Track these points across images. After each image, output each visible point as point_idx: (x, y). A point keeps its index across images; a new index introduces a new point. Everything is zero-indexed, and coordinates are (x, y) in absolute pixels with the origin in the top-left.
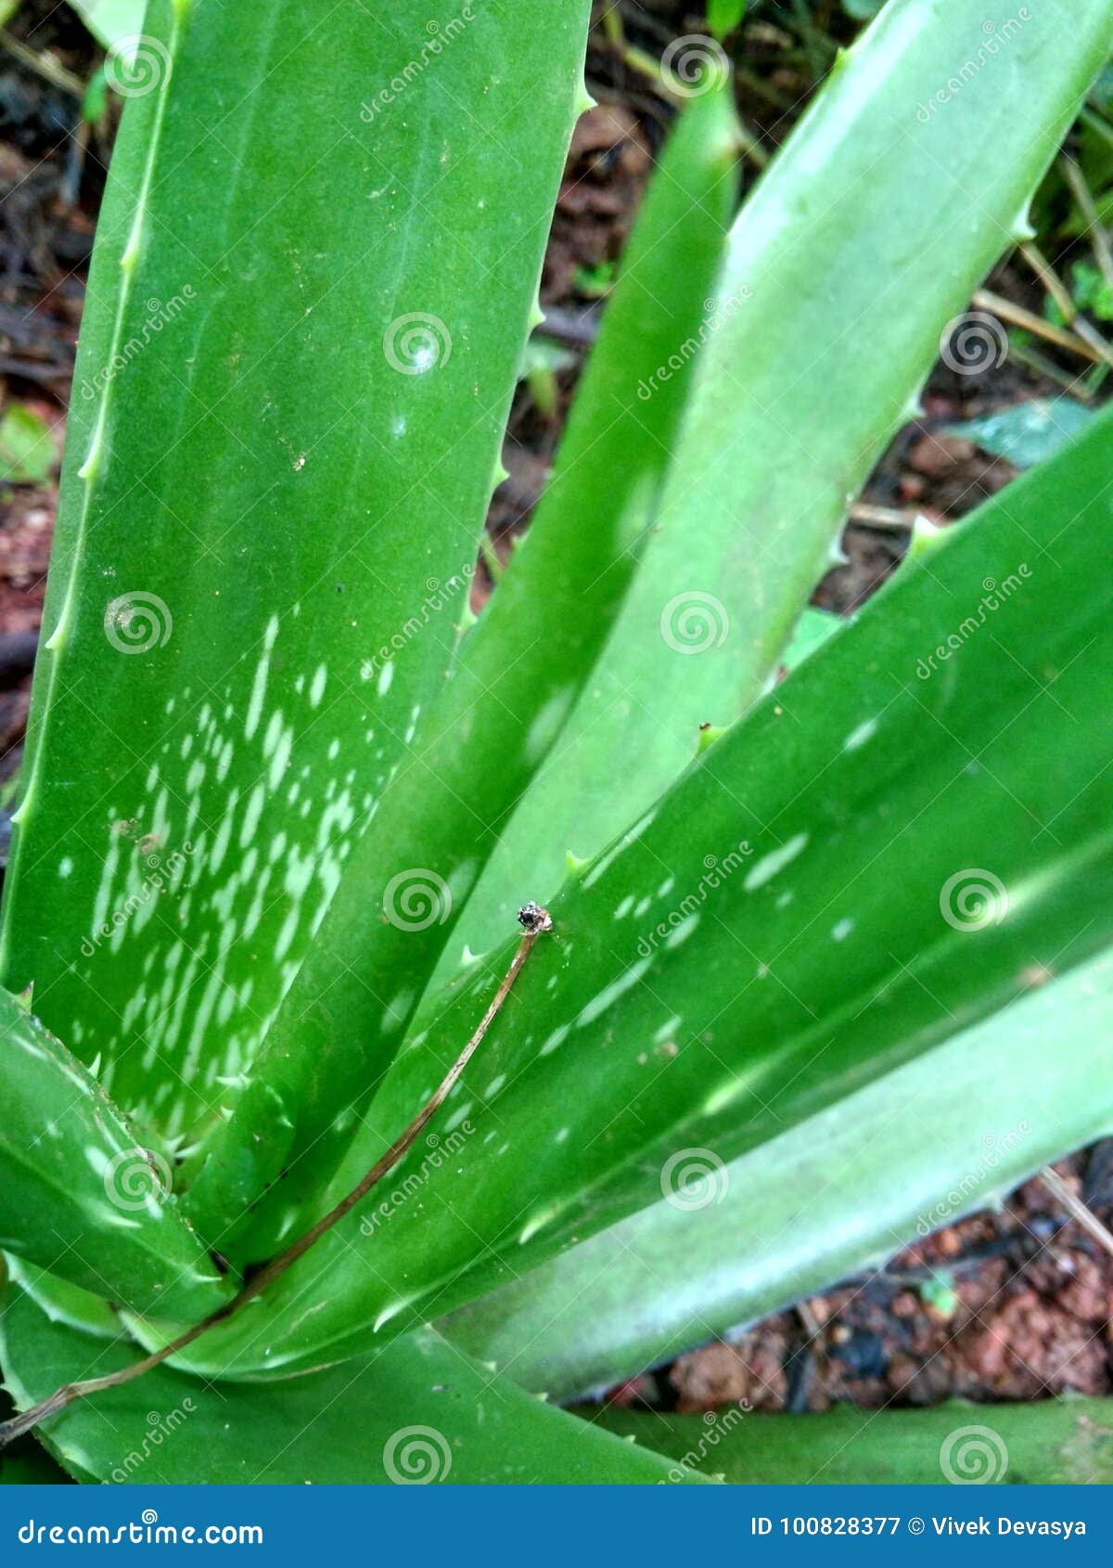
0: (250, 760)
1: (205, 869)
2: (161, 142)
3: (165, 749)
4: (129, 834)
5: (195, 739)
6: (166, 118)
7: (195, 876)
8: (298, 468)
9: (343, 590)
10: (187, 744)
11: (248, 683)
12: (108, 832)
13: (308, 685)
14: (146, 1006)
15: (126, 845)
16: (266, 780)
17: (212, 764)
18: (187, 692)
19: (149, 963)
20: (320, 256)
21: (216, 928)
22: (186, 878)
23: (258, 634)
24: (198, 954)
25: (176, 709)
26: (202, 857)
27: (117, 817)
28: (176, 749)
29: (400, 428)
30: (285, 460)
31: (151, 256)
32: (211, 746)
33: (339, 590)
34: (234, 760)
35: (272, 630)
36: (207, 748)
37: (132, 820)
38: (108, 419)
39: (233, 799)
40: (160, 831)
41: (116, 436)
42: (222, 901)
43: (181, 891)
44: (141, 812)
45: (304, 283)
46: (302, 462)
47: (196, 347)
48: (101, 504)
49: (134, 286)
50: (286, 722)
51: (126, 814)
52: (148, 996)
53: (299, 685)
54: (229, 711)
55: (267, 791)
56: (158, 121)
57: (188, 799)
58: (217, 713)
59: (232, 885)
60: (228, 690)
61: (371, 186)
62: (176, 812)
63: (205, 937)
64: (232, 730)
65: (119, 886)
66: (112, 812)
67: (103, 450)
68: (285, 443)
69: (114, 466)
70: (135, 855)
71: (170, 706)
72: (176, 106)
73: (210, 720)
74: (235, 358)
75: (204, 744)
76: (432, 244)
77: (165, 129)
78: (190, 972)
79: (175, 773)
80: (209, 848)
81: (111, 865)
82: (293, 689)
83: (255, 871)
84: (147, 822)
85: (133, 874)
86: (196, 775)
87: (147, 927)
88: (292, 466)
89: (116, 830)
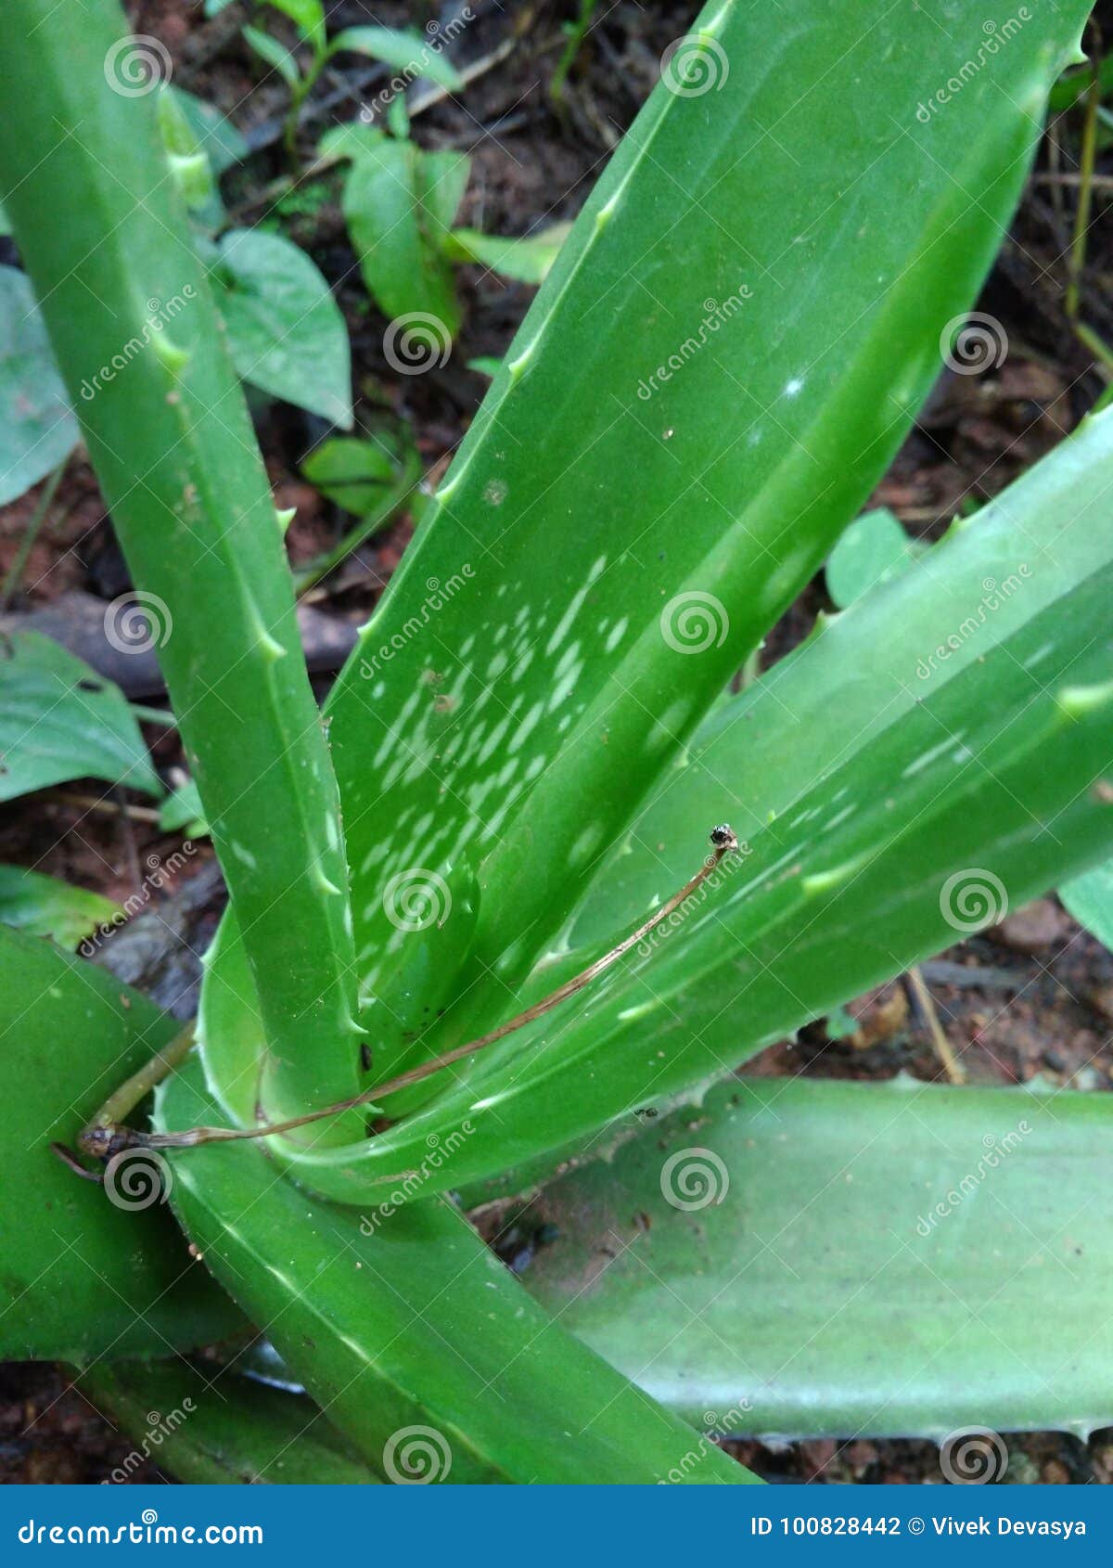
0: (543, 671)
1: (474, 757)
2: (656, 137)
3: (485, 626)
4: (433, 686)
5: (508, 631)
6: (666, 120)
7: (465, 759)
8: (666, 438)
9: (665, 558)
10: (501, 633)
11: (566, 604)
12: (418, 675)
13: (609, 629)
14: (387, 857)
15: (426, 697)
16: (548, 700)
17: (513, 660)
18: (518, 586)
19: (402, 819)
20: (740, 270)
21: (463, 818)
22: (457, 756)
23: (587, 567)
24: (442, 834)
25: (505, 596)
26: (476, 745)
27: (430, 665)
28: (492, 631)
29: (756, 438)
30: (660, 426)
31: (619, 220)
32: (518, 645)
33: (661, 557)
34: (530, 667)
35: (598, 567)
36: (515, 643)
37: (439, 675)
38: (545, 334)
39: (518, 703)
40: (454, 699)
41: (544, 350)
42: (477, 794)
43: (450, 767)
44: (448, 672)
45: (722, 286)
46: (671, 433)
47: (626, 301)
48: (514, 398)
49: (600, 239)
50: (580, 655)
51: (438, 668)
52: (392, 850)
53: (602, 626)
54: (542, 621)
55: (545, 709)
56: (660, 121)
57: (487, 682)
58: (532, 618)
59: (489, 784)
60: (548, 603)
61: (796, 232)
62: (473, 689)
63: (452, 822)
64: (539, 638)
65: (408, 731)
66: (428, 659)
67: (532, 357)
68: (663, 410)
69: (536, 372)
70: (430, 707)
71: (502, 591)
72: (675, 114)
73: (526, 619)
74: (650, 321)
75: (514, 639)
76: (831, 298)
77: (662, 128)
78: (429, 849)
79: (484, 652)
80: (484, 738)
81: (411, 705)
82: (596, 630)
83: (509, 781)
84: (450, 682)
85: (421, 726)
86: (497, 664)
87: (414, 783)
88: (662, 433)
89: (426, 677)
